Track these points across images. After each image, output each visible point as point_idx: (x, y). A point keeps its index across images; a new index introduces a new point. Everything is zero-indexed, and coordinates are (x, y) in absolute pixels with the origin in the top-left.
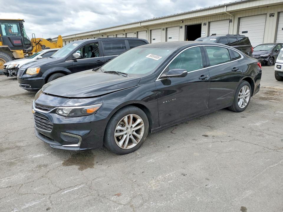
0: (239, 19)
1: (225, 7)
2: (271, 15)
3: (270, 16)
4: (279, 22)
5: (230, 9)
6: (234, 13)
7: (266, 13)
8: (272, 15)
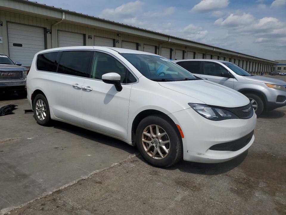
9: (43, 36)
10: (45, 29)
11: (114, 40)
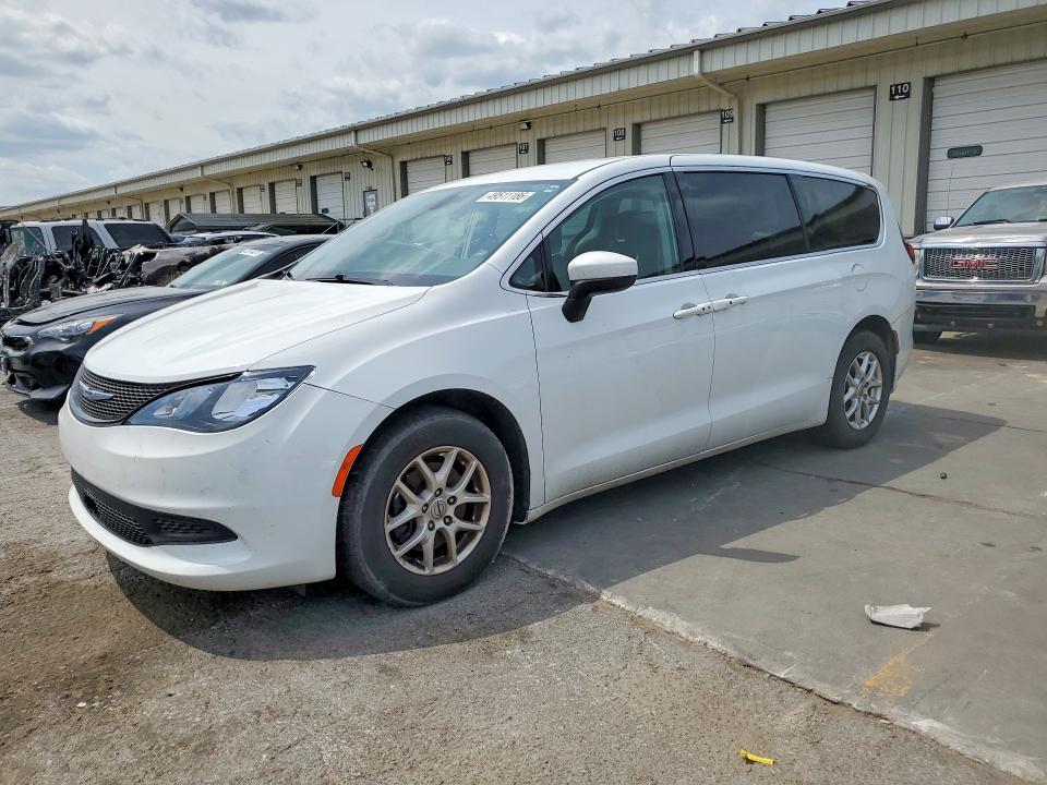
0: (762, 109)
1: (697, 54)
2: (897, 90)
3: (892, 98)
4: (936, 124)
5: (720, 62)
6: (737, 83)
7: (871, 82)
8: (899, 92)
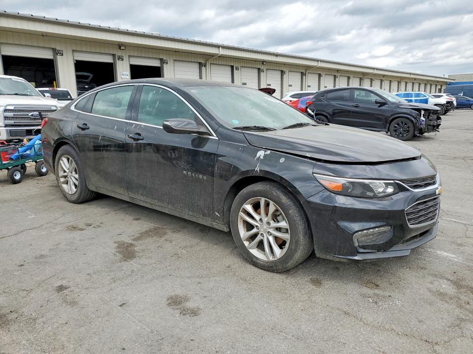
9: (198, 70)
10: (200, 63)
11: (259, 69)
